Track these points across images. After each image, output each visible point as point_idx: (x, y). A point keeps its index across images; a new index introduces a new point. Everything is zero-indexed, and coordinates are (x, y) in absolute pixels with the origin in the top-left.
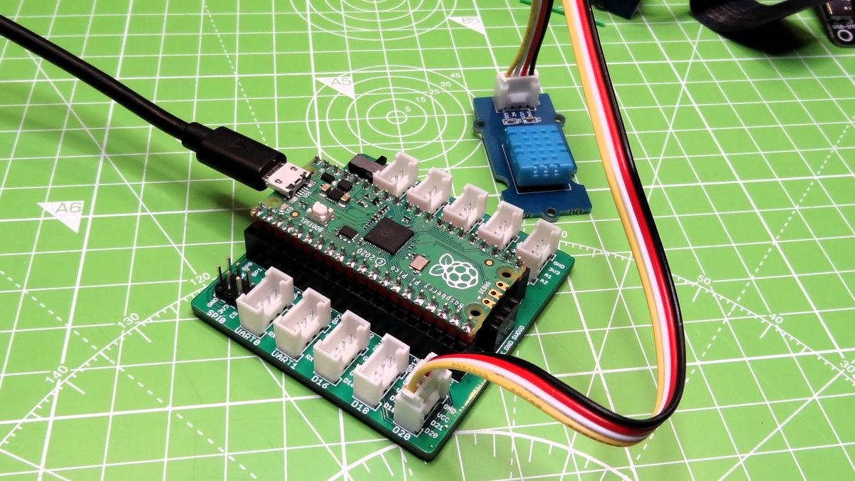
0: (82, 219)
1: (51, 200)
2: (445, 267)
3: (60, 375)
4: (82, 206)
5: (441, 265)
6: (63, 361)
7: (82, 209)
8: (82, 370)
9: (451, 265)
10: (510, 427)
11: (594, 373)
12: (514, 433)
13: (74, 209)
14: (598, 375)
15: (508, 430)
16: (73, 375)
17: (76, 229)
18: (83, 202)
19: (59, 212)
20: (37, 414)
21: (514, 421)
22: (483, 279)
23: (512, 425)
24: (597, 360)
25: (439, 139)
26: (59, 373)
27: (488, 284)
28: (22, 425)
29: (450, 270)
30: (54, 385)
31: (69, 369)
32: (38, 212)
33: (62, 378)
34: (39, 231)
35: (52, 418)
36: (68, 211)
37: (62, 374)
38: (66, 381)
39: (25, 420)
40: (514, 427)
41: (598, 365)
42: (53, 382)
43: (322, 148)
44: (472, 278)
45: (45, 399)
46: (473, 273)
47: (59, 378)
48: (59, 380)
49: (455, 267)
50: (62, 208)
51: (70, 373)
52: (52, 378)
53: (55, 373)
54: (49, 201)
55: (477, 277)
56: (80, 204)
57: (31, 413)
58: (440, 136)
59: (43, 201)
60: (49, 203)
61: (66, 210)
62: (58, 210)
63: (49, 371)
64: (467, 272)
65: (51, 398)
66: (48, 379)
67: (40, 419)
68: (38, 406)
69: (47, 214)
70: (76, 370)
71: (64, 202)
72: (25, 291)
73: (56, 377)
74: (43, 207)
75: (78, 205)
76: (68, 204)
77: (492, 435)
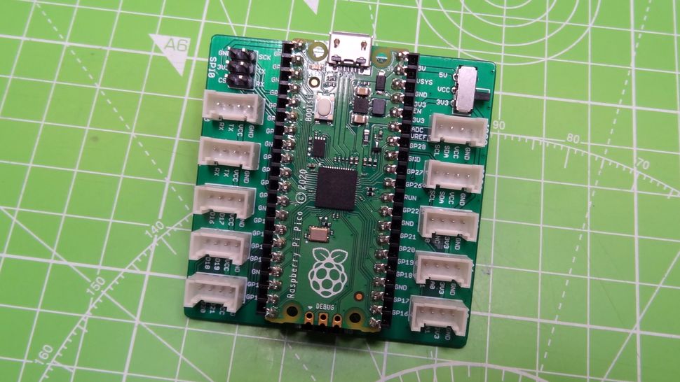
0: (187, 60)
1: (162, 32)
2: (329, 259)
3: (157, 230)
4: (188, 44)
5: (330, 255)
6: (160, 217)
7: (188, 48)
8: (176, 229)
9: (334, 263)
10: (537, 371)
11: (631, 332)
12: (539, 378)
13: (182, 48)
14: (634, 335)
15: (534, 374)
16: (167, 232)
17: (181, 72)
18: (189, 40)
19: (167, 48)
20: (137, 266)
21: (542, 366)
22: (335, 301)
23: (539, 369)
24: (639, 318)
25: (544, 18)
26: (156, 227)
27: (332, 308)
28: (125, 274)
29: (329, 265)
30: (151, 241)
31: (165, 225)
32: (148, 44)
33: (159, 234)
34: (149, 68)
35: (148, 273)
36: (176, 48)
37: (159, 230)
38: (161, 237)
39: (126, 270)
40: (541, 371)
41: (637, 325)
42: (151, 236)
43: (423, 10)
44: (331, 290)
45: (143, 253)
46: (338, 287)
47: (156, 233)
48: (156, 236)
49: (335, 268)
50: (171, 44)
51: (165, 230)
52: (150, 232)
53: (153, 227)
54: (159, 33)
55: (334, 294)
56: (187, 42)
57: (132, 264)
58: (546, 14)
59: (154, 32)
60: (160, 36)
61: (173, 47)
62: (167, 46)
63: (148, 225)
64: (335, 283)
65: (149, 252)
66: (147, 232)
67: (138, 271)
68: (138, 258)
69: (157, 50)
70: (171, 228)
71: (173, 37)
72: (133, 134)
73: (154, 232)
74: (154, 39)
75: (184, 43)
76: (176, 39)
77: (519, 375)
